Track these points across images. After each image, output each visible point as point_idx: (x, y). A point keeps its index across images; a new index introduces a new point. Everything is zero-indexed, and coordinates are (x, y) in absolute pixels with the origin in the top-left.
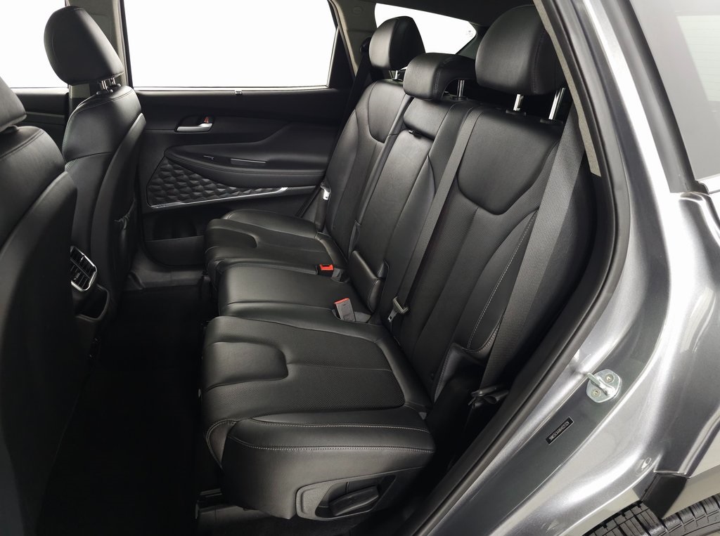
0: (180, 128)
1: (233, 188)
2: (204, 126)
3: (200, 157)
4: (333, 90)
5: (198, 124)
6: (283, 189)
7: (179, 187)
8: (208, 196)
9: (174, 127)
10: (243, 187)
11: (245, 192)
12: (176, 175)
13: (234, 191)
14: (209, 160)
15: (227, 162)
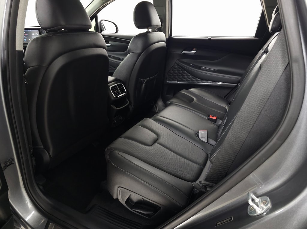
0: (184, 52)
1: (198, 79)
2: (193, 52)
3: (189, 64)
4: (256, 38)
5: (191, 51)
6: (220, 83)
7: (178, 76)
8: (188, 81)
9: (181, 51)
10: (203, 79)
11: (203, 82)
12: (178, 70)
13: (199, 81)
14: (191, 66)
15: (199, 68)
